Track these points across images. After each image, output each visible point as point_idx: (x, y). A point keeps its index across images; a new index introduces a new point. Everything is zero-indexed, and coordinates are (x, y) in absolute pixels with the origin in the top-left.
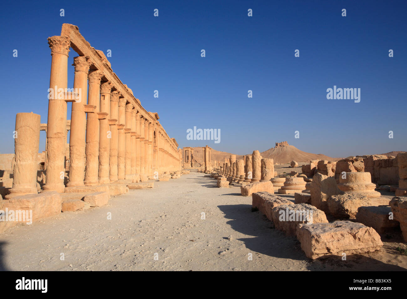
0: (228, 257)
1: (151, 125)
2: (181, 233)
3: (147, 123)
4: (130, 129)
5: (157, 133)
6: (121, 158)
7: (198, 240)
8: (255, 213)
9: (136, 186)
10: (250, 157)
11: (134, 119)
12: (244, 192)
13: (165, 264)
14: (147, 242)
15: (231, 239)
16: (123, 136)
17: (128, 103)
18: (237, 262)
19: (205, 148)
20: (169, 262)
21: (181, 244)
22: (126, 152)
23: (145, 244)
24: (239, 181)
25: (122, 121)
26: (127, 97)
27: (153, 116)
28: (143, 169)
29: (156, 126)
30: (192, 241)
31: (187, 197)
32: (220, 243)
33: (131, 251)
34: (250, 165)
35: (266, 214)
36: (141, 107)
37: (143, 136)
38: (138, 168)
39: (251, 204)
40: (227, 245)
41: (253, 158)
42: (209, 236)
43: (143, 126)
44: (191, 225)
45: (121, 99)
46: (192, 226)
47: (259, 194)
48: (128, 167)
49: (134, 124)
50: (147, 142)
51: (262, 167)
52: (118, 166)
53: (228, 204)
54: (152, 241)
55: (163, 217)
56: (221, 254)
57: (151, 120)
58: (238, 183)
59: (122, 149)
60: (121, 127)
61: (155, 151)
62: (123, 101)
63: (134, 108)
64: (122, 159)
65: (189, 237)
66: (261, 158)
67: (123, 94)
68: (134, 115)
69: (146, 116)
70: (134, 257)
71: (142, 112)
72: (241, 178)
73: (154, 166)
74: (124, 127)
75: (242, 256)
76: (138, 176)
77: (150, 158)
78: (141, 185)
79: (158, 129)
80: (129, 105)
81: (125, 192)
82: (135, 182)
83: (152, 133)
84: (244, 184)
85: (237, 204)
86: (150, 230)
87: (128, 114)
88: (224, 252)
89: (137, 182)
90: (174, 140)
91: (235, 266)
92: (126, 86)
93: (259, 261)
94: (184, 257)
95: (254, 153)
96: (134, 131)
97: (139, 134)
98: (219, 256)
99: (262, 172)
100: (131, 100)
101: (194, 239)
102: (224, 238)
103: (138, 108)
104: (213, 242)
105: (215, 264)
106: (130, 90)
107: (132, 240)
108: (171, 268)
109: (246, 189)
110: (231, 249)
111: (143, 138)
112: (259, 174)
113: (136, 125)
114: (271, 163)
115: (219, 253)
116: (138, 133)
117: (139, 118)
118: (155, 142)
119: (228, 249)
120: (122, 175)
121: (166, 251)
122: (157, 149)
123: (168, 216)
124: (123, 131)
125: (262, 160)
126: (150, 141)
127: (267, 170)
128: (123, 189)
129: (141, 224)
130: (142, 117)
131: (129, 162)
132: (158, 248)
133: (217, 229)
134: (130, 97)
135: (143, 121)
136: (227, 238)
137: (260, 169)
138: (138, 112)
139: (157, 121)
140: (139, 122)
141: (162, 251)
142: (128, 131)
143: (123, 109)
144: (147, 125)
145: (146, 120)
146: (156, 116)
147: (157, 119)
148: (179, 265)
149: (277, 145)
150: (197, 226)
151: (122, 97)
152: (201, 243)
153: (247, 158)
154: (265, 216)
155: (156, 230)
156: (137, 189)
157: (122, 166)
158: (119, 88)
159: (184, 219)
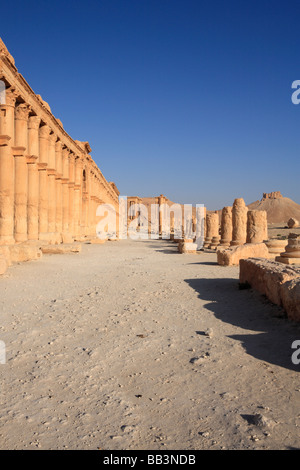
0: (209, 370)
1: (79, 160)
2: (122, 323)
3: (73, 158)
4: (46, 164)
5: (88, 174)
6: (33, 208)
7: (151, 335)
8: (245, 291)
9: (54, 249)
10: (230, 209)
11: (53, 150)
12: (223, 260)
13: (89, 379)
14: (61, 336)
15: (211, 335)
16: (35, 175)
17: (42, 124)
18: (228, 381)
19: (159, 199)
20: (98, 377)
21: (121, 342)
22: (40, 200)
23: (57, 341)
24: (211, 245)
25: (34, 151)
26: (41, 115)
27: (82, 146)
28: (66, 226)
29: (86, 162)
30: (141, 336)
31: (132, 266)
32: (191, 343)
33: (30, 353)
34: (229, 221)
35: (268, 293)
36: (63, 132)
37: (66, 176)
38: (59, 225)
39: (237, 277)
40: (205, 347)
41: (234, 211)
42: (171, 328)
43: (66, 161)
44: (138, 308)
45: (32, 118)
46: (141, 311)
47: (253, 261)
48: (44, 222)
49: (51, 156)
50: (72, 185)
51: (248, 224)
52: (28, 219)
53: (198, 277)
54: (69, 336)
55: (93, 295)
56: (196, 362)
57: (78, 153)
58: (209, 248)
59: (34, 194)
60: (31, 160)
61: (84, 200)
62: (36, 121)
63: (52, 133)
64: (34, 210)
65: (135, 330)
66: (247, 209)
67: (34, 109)
68: (53, 143)
69: (71, 146)
70: (34, 364)
71: (65, 140)
72: (213, 241)
73: (84, 222)
74: (37, 161)
75: (235, 368)
76: (58, 235)
77: (77, 210)
78: (62, 248)
79: (90, 167)
80: (45, 127)
81: (36, 257)
82: (53, 243)
83: (80, 173)
84: (221, 249)
85: (213, 277)
86: (68, 315)
87: (44, 141)
88: (201, 360)
89: (56, 243)
90: (113, 185)
91: (225, 390)
92: (40, 98)
93: (270, 379)
94: (126, 367)
95: (235, 203)
96: (52, 167)
97: (60, 173)
98: (191, 366)
99: (248, 230)
100: (48, 120)
101: (145, 333)
102: (198, 333)
103: (58, 132)
104: (178, 340)
105: (185, 382)
106: (46, 104)
107: (34, 332)
108: (101, 388)
109: (226, 255)
110: (214, 354)
111: (67, 180)
112: (243, 234)
113: (56, 159)
114: (262, 217)
115: (192, 361)
116: (59, 171)
117: (60, 148)
118: (85, 187)
119: (207, 354)
120: (34, 232)
121: (94, 354)
122: (89, 196)
123: (100, 294)
124: (34, 167)
125: (249, 213)
126: (77, 184)
127: (256, 228)
128: (32, 252)
129: (55, 306)
130: (65, 147)
131: (44, 215)
132: (80, 349)
133: (184, 317)
134: (46, 115)
135: (66, 153)
136: (203, 333)
137: (245, 226)
138: (58, 139)
139: (87, 155)
140: (60, 154)
141: (86, 355)
142: (43, 167)
143: (35, 132)
144: (73, 160)
145: (71, 152)
146: (86, 146)
147: (88, 152)
148: (116, 384)
149: (265, 196)
150: (150, 310)
151: (32, 114)
152: (156, 341)
153: (225, 210)
154: (265, 296)
155: (78, 316)
156: (55, 253)
157: (34, 220)
158: (29, 99)
159: (126, 299)
